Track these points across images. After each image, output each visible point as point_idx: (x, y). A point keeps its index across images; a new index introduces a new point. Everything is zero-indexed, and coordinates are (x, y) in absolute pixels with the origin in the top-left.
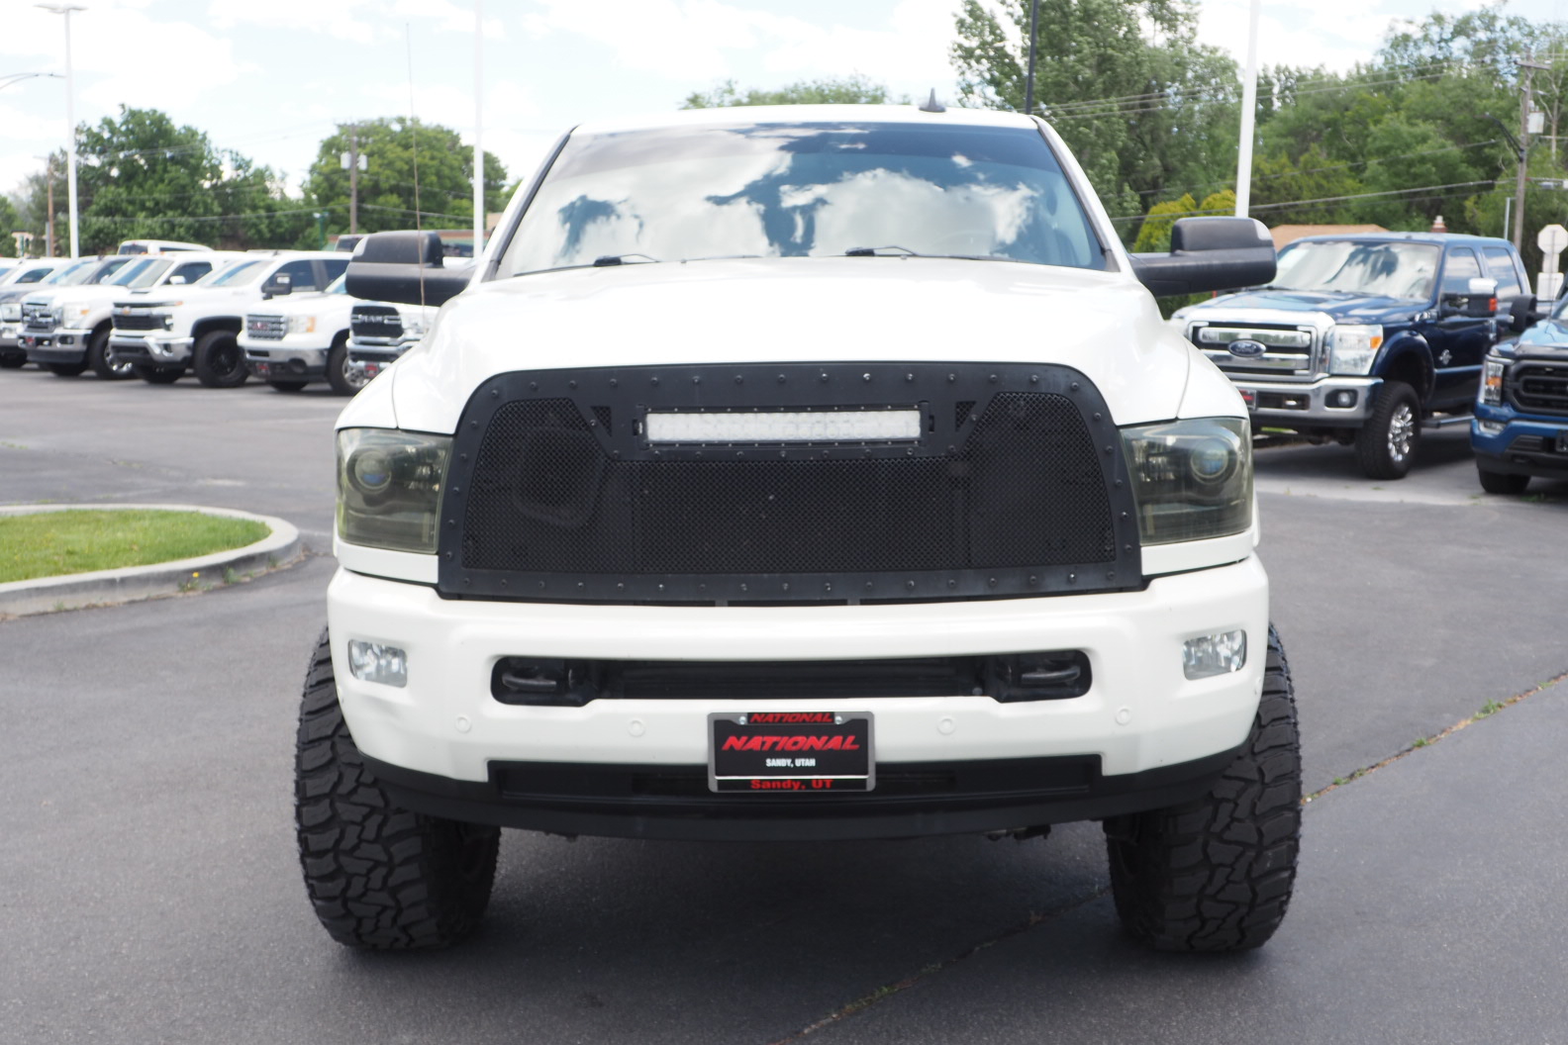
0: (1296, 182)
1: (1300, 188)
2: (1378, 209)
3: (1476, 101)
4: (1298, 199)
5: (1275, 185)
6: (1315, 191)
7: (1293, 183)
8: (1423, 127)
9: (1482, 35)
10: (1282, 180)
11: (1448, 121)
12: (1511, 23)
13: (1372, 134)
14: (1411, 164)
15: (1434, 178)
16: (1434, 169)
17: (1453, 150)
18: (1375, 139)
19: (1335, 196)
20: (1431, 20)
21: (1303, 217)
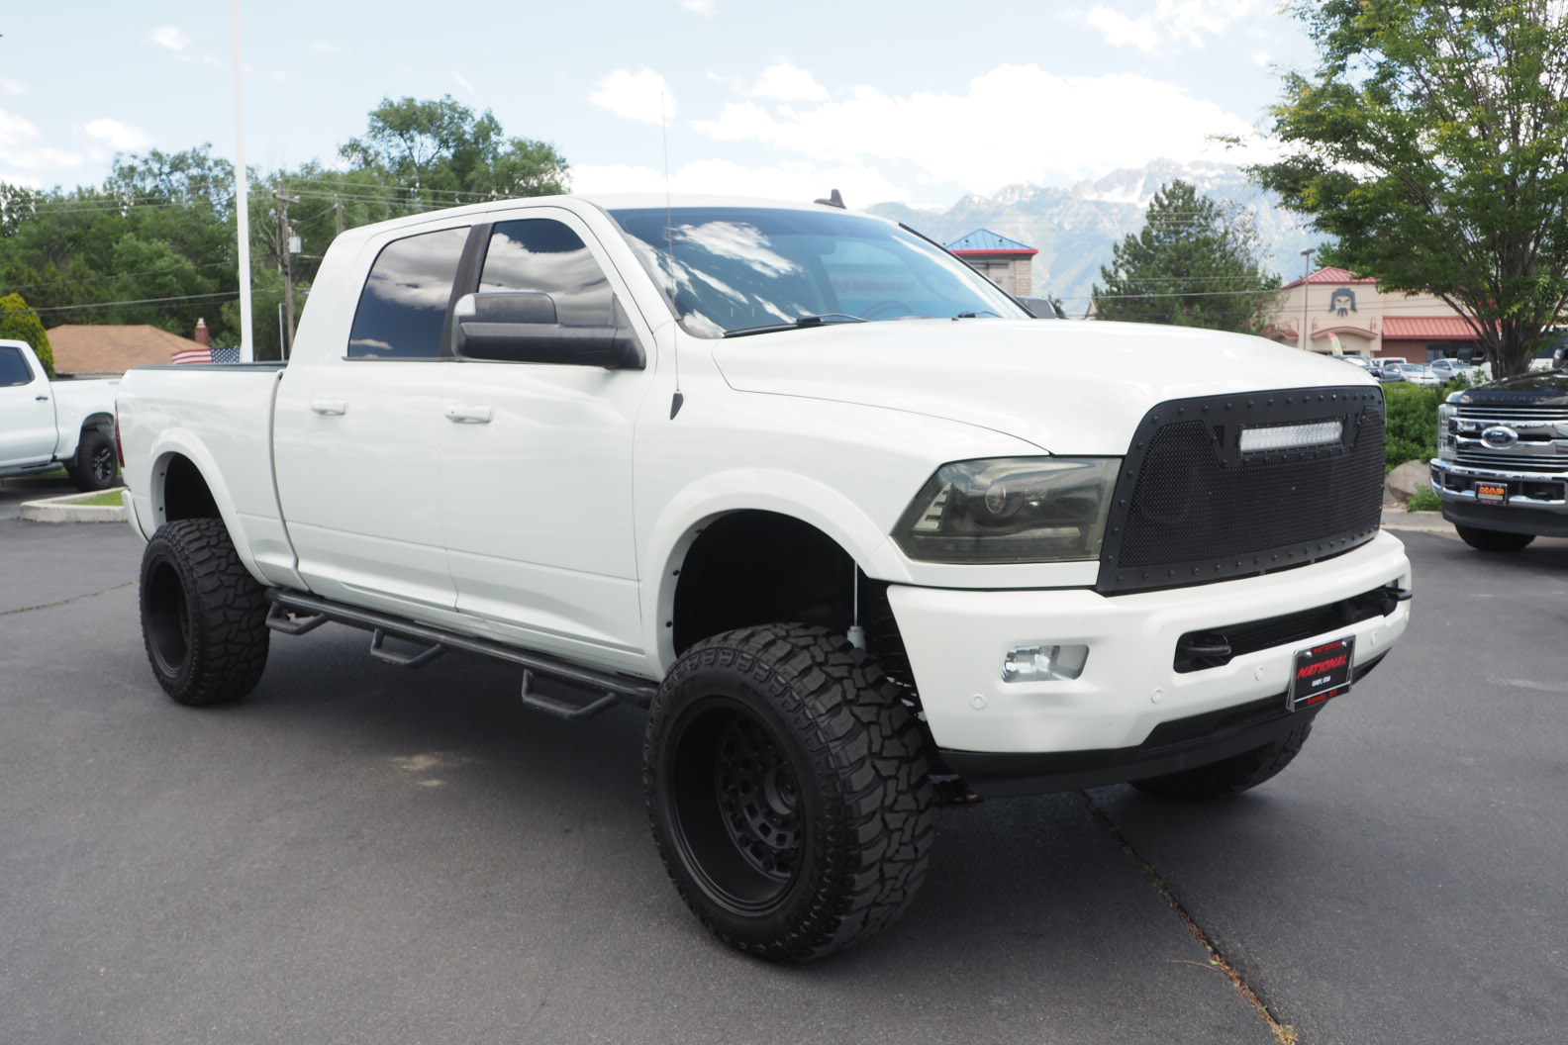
0: (68, 288)
1: (72, 293)
2: (134, 313)
3: (203, 225)
4: (70, 303)
5: (49, 290)
6: (86, 296)
7: (66, 289)
8: (158, 245)
9: (194, 171)
10: (54, 286)
11: (182, 241)
12: (216, 163)
13: (115, 252)
14: (155, 276)
15: (177, 286)
16: (175, 279)
17: (189, 265)
18: (120, 256)
19: (104, 302)
20: (151, 157)
21: (76, 319)
